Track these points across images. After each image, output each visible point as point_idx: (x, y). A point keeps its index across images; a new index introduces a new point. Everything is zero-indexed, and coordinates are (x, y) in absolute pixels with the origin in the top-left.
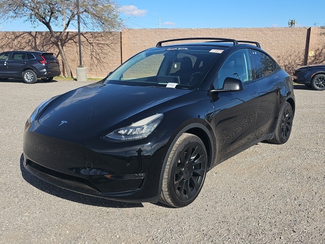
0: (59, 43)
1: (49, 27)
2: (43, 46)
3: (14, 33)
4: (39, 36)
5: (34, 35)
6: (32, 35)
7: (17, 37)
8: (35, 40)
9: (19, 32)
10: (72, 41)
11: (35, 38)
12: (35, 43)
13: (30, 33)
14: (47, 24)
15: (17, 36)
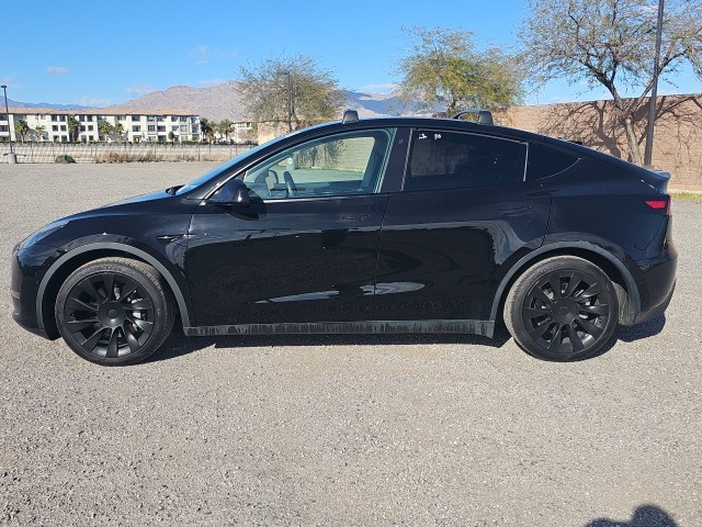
0: (629, 121)
1: (613, 90)
2: (613, 128)
3: (568, 106)
4: (608, 108)
5: (600, 106)
6: (597, 108)
7: (572, 113)
8: (602, 116)
9: (576, 104)
10: (671, 114)
11: (601, 112)
12: (601, 121)
13: (594, 104)
14: (609, 84)
15: (572, 110)
